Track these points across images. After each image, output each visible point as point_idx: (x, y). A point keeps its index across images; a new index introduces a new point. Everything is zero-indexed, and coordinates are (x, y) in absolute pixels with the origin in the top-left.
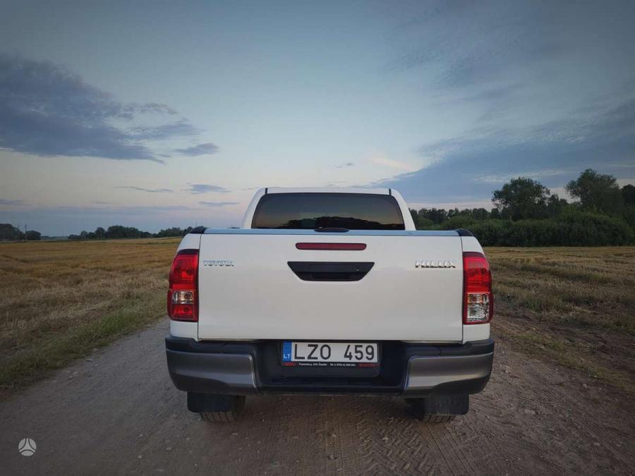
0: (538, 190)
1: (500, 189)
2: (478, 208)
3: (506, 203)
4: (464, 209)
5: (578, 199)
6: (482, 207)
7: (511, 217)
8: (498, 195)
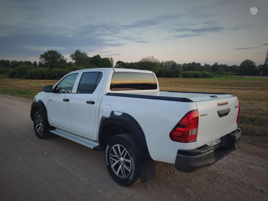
0: (59, 56)
1: (43, 54)
2: (27, 61)
3: (46, 60)
4: (20, 61)
5: (74, 61)
6: (29, 61)
7: (49, 67)
8: (42, 56)
